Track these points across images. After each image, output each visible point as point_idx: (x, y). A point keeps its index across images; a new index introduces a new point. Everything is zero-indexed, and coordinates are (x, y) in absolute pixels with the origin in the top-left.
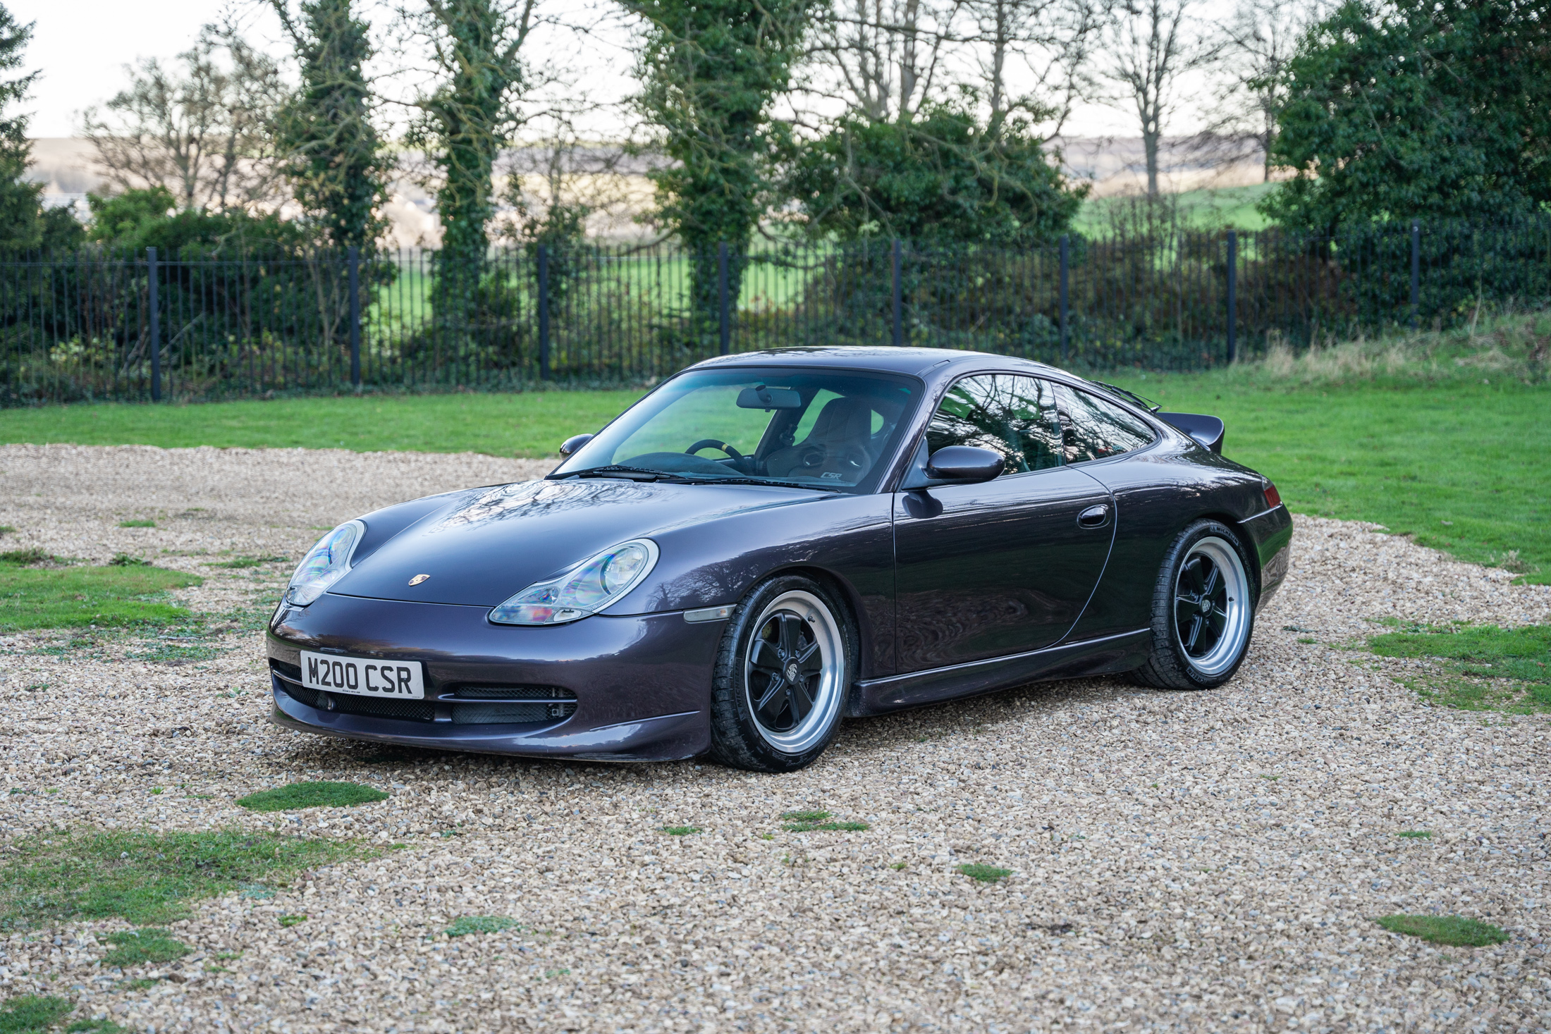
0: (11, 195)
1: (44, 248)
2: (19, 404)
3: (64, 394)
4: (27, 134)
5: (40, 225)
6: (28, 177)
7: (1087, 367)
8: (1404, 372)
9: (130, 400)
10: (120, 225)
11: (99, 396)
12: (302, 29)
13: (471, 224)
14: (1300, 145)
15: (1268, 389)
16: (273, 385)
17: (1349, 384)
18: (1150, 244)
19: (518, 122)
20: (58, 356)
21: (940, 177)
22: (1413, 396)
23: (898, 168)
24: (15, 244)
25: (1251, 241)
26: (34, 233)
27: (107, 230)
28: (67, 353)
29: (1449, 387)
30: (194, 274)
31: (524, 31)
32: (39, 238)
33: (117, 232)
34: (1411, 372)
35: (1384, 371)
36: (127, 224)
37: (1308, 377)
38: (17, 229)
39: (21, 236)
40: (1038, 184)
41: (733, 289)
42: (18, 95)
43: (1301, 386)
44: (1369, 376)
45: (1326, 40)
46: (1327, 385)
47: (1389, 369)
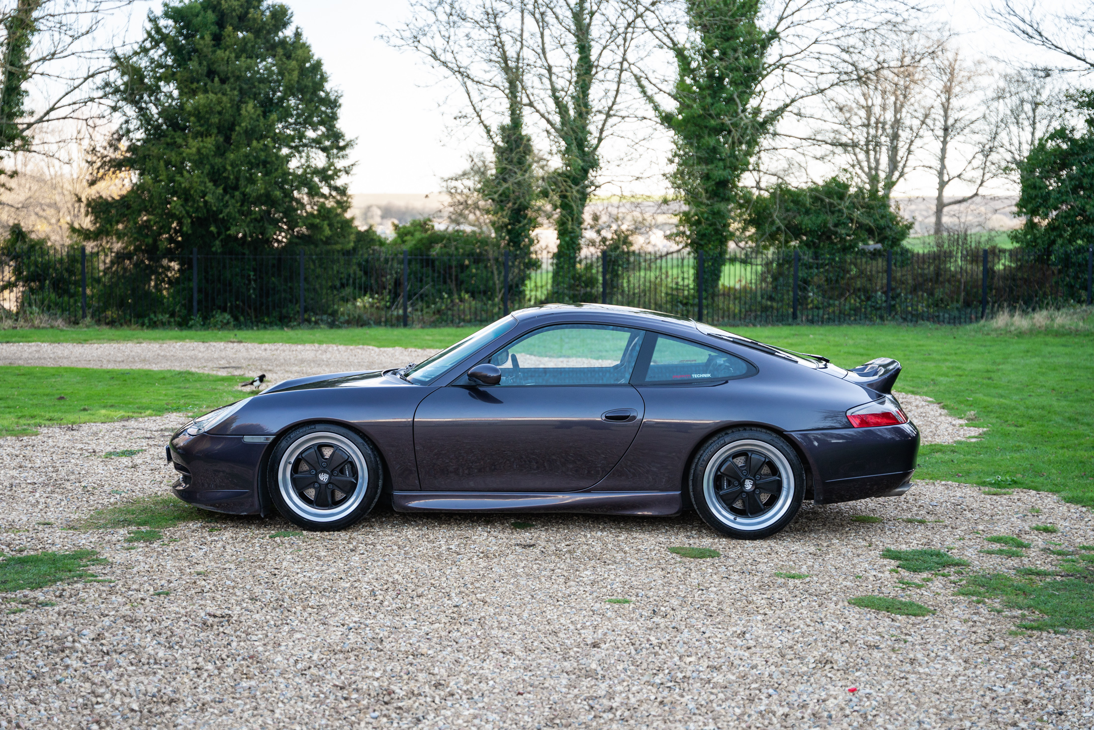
0: (338, 222)
1: (354, 249)
2: (339, 327)
3: (359, 322)
4: (349, 192)
5: (352, 237)
6: (348, 215)
7: (901, 320)
8: (1063, 326)
9: (392, 326)
10: (406, 238)
11: (378, 323)
12: (498, 140)
13: (571, 239)
14: (1030, 203)
15: (988, 334)
16: (464, 320)
17: (1033, 332)
18: (949, 255)
19: (597, 187)
20: (359, 303)
21: (829, 218)
22: (1063, 340)
23: (807, 212)
24: (338, 247)
25: (1007, 254)
26: (349, 242)
27: (399, 241)
28: (363, 302)
29: (1085, 336)
30: (437, 263)
31: (600, 140)
32: (352, 244)
33: (404, 242)
34: (1067, 327)
35: (1053, 327)
36: (408, 238)
37: (1013, 328)
38: (342, 240)
39: (342, 243)
40: (882, 222)
41: (716, 275)
42: (347, 173)
43: (1006, 333)
44: (1043, 329)
45: (1050, 145)
46: (1020, 333)
47: (1055, 325)
